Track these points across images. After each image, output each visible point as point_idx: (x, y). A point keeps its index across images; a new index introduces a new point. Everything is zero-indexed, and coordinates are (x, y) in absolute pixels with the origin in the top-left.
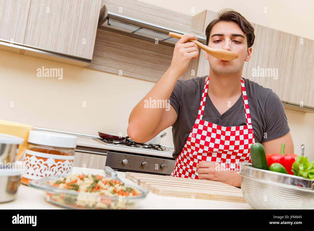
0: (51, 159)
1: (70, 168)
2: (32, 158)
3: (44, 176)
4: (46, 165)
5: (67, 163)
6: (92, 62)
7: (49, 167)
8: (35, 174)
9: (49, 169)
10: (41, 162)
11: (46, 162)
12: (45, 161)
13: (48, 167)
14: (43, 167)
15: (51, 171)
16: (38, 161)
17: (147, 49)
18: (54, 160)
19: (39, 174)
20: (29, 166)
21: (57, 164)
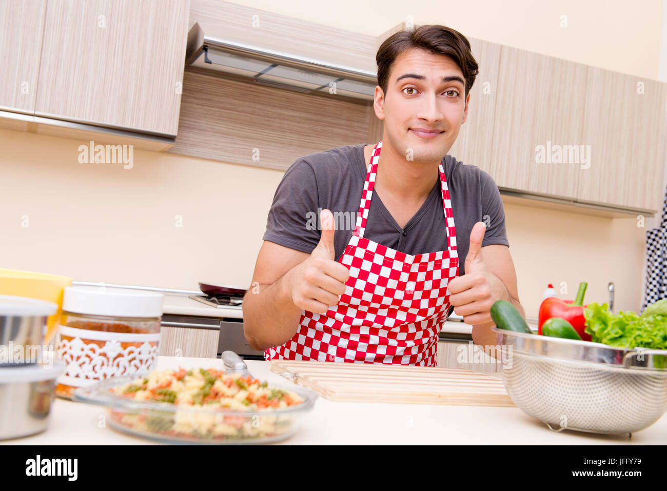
0: (114, 342)
1: (153, 358)
2: (73, 342)
3: (102, 378)
4: (104, 355)
5: (145, 348)
6: (177, 140)
7: (111, 360)
8: (82, 376)
9: (111, 363)
10: (93, 350)
11: (104, 349)
12: (101, 347)
13: (108, 359)
14: (97, 359)
15: (115, 368)
16: (87, 348)
17: (287, 108)
18: (119, 344)
19: (92, 374)
20: (69, 359)
21: (126, 352)
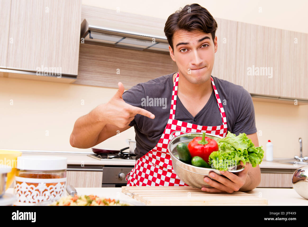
6: (77, 77)
17: (132, 58)
